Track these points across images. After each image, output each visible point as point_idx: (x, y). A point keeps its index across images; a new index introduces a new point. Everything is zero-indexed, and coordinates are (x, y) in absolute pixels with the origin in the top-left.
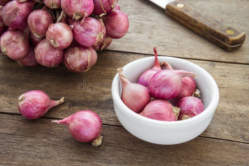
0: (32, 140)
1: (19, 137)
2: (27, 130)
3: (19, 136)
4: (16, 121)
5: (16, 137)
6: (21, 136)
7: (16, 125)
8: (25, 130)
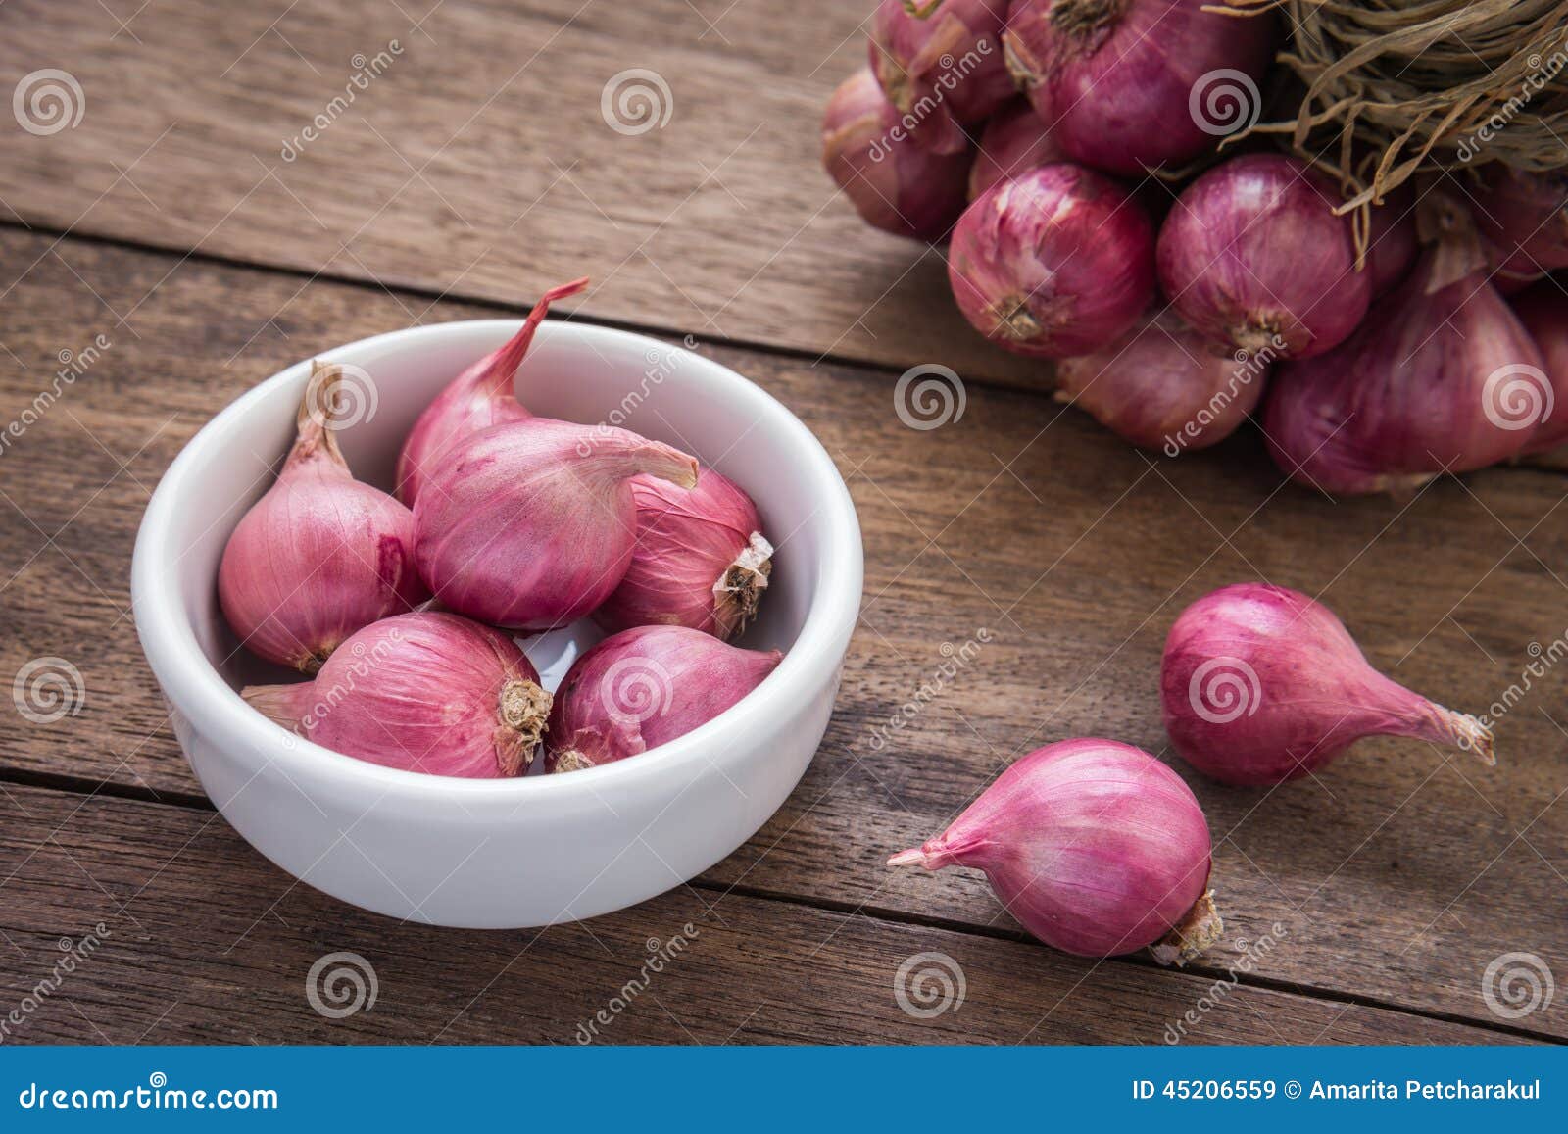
0: (220, 987)
1: (129, 964)
2: (185, 913)
3: (131, 957)
4: (108, 844)
5: (109, 961)
6: (141, 952)
7: (109, 873)
8: (173, 911)
